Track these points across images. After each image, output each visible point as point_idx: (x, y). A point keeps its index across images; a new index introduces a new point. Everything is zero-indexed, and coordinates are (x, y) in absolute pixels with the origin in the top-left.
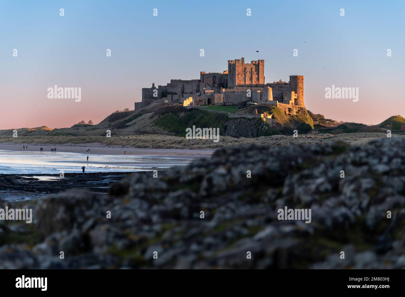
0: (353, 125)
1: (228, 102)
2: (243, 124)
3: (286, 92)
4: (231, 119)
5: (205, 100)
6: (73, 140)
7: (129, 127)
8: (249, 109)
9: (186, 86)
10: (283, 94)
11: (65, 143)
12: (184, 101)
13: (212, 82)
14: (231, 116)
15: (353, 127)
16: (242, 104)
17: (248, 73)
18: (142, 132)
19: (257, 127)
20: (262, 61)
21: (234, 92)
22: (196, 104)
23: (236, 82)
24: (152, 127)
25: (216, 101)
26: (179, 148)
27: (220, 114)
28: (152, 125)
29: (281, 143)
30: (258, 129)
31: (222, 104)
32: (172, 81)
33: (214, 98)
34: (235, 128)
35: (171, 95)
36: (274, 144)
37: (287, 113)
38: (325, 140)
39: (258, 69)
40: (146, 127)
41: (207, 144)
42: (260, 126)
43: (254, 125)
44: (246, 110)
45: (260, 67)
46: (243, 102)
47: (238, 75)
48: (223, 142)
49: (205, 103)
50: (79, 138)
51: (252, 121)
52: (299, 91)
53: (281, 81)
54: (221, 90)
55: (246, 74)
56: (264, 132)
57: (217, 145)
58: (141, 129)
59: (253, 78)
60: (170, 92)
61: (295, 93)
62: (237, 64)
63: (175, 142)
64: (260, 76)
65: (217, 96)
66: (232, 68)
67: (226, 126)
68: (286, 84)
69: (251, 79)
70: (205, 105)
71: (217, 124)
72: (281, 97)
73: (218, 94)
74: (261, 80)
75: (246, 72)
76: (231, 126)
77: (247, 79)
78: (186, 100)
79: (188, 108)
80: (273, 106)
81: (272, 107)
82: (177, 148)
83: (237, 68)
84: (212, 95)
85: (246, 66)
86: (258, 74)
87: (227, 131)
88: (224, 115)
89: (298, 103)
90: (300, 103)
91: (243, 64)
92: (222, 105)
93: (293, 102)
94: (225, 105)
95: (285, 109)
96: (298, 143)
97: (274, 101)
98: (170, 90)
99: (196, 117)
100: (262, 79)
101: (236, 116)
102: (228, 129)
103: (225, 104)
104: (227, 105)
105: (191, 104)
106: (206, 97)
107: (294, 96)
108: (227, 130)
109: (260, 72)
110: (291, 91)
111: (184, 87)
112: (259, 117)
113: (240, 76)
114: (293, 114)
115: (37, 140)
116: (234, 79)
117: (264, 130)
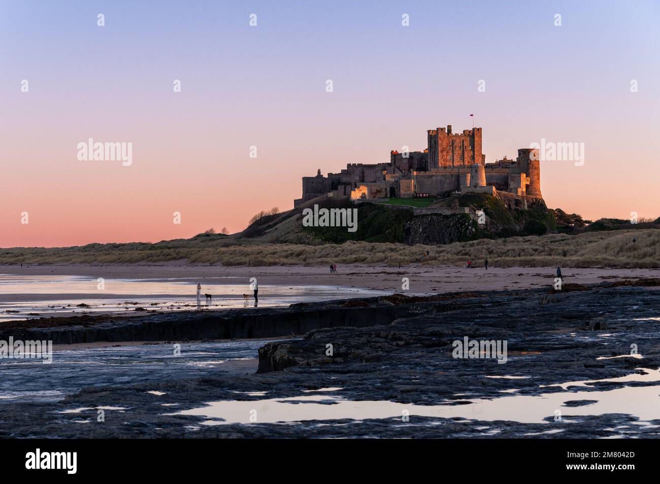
0: (613, 223)
1: (423, 192)
2: (436, 224)
3: (512, 175)
4: (417, 216)
5: (386, 189)
6: (152, 257)
7: (265, 235)
8: (448, 200)
9: (367, 172)
10: (507, 178)
11: (139, 261)
12: (352, 192)
13: (407, 166)
14: (417, 212)
15: (615, 225)
16: (444, 194)
17: (457, 149)
18: (282, 241)
19: (458, 228)
20: (479, 130)
21: (431, 177)
22: (372, 196)
23: (440, 162)
24: (297, 233)
25: (402, 192)
26: (287, 263)
27: (403, 209)
28: (298, 231)
29: (470, 251)
30: (461, 232)
31: (413, 195)
32: (349, 165)
33: (400, 186)
34: (424, 232)
35: (343, 186)
36: (459, 252)
37: (513, 207)
38: (553, 243)
39: (473, 142)
40: (289, 234)
41: (343, 256)
42: (463, 226)
43: (453, 225)
44: (444, 202)
45: (476, 139)
46: (445, 192)
47: (442, 152)
48: (369, 253)
49: (386, 194)
50: (162, 252)
51: (450, 219)
52: (532, 173)
53: (506, 159)
54: (410, 173)
55: (454, 150)
56: (469, 237)
57: (356, 258)
58: (282, 237)
59: (466, 156)
60: (344, 182)
61: (526, 177)
62: (440, 135)
63: (292, 254)
64: (475, 153)
65: (403, 183)
66: (433, 142)
67: (409, 229)
68: (513, 163)
69: (463, 158)
70: (386, 197)
71: (396, 227)
72: (505, 182)
73: (405, 181)
74: (477, 159)
75: (454, 148)
76: (417, 227)
77: (455, 157)
78: (355, 191)
79: (356, 203)
80: (487, 196)
81: (485, 196)
82: (283, 265)
83: (440, 142)
84: (397, 181)
85: (454, 138)
86: (473, 149)
87: (410, 237)
88: (408, 211)
89: (532, 192)
90: (536, 191)
91: (450, 134)
92: (412, 197)
93: (524, 190)
94: (416, 197)
95: (509, 201)
96: (501, 250)
97: (488, 187)
98: (345, 179)
99: (367, 216)
100: (479, 157)
101: (424, 212)
102: (412, 233)
103: (417, 195)
104: (420, 197)
105: (363, 196)
106: (388, 185)
107: (524, 181)
108: (411, 235)
109: (475, 146)
110: (520, 174)
111: (363, 174)
112: (462, 212)
113: (445, 153)
114: (523, 208)
115: (103, 257)
116: (435, 159)
117: (470, 233)
